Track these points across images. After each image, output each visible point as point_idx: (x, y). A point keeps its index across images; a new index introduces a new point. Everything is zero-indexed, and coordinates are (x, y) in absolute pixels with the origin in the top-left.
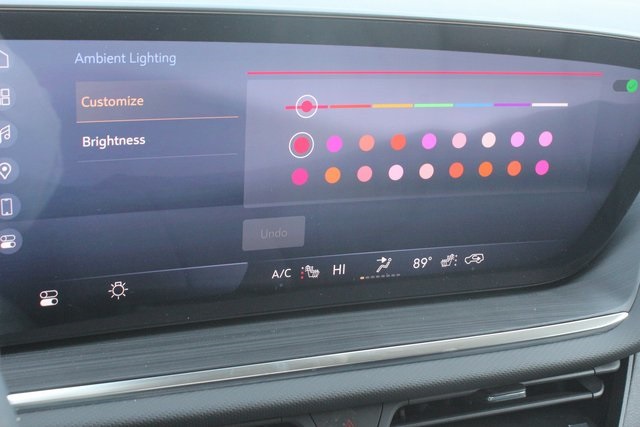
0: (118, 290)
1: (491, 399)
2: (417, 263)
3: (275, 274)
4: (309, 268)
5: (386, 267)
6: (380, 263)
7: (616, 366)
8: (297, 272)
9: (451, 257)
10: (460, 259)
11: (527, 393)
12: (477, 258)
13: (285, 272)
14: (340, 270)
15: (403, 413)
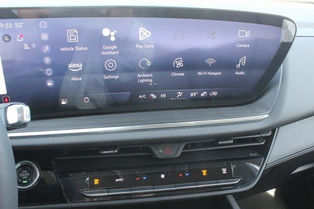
0: (87, 100)
1: (220, 143)
2: (192, 95)
3: (140, 96)
4: (152, 95)
5: (180, 95)
6: (178, 94)
7: (270, 134)
8: (148, 96)
9: (205, 93)
10: (208, 94)
11: (233, 141)
12: (215, 94)
13: (144, 96)
14: (164, 96)
15: (189, 146)
